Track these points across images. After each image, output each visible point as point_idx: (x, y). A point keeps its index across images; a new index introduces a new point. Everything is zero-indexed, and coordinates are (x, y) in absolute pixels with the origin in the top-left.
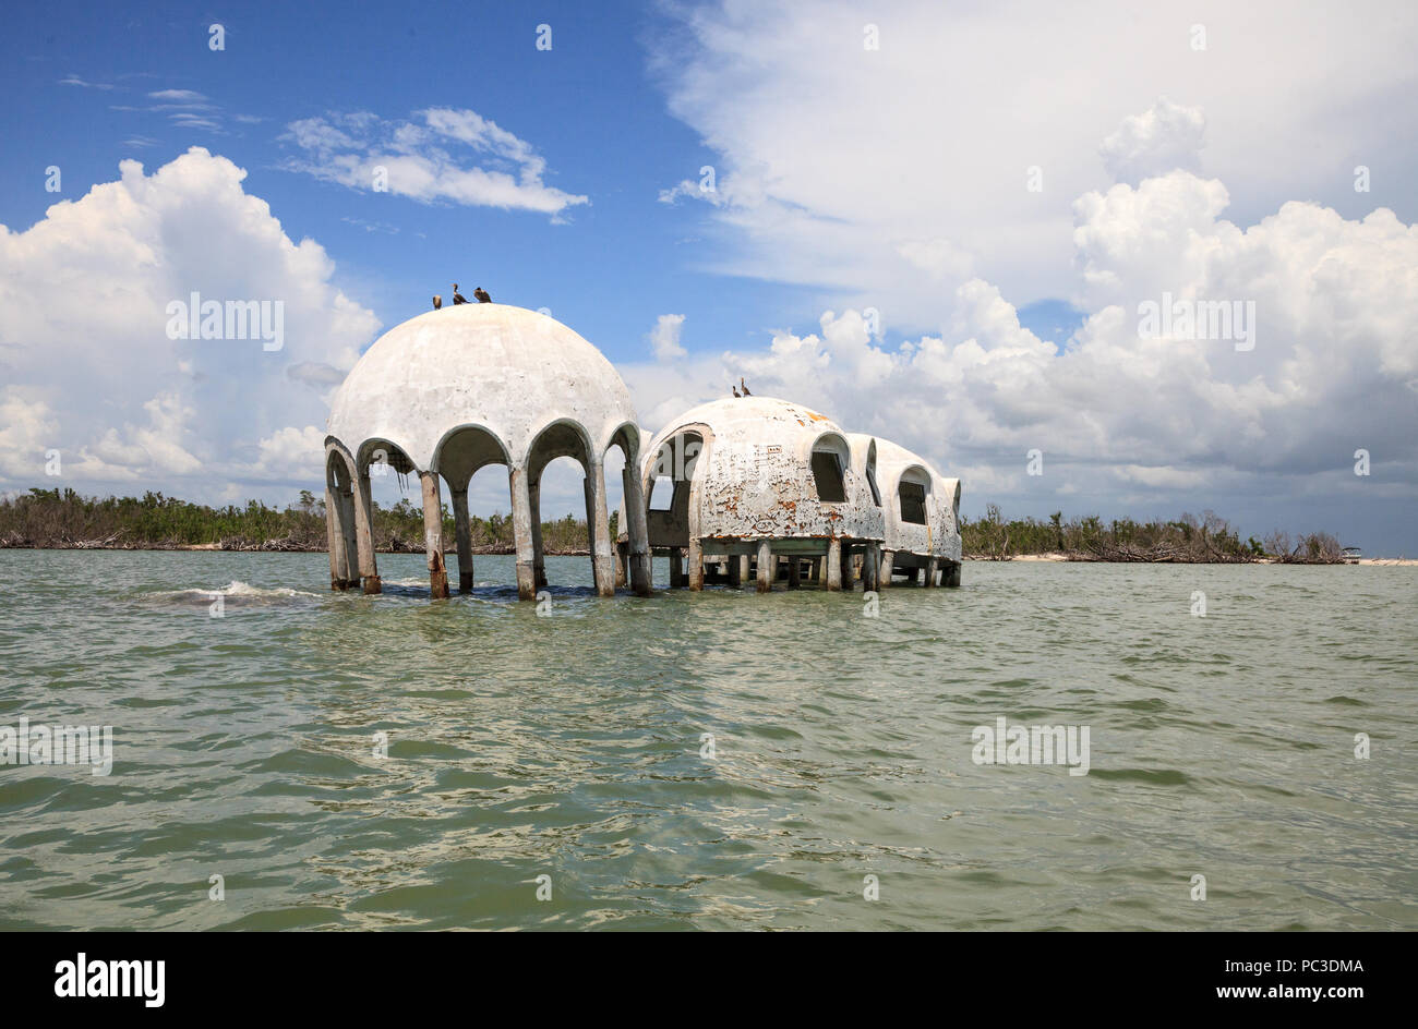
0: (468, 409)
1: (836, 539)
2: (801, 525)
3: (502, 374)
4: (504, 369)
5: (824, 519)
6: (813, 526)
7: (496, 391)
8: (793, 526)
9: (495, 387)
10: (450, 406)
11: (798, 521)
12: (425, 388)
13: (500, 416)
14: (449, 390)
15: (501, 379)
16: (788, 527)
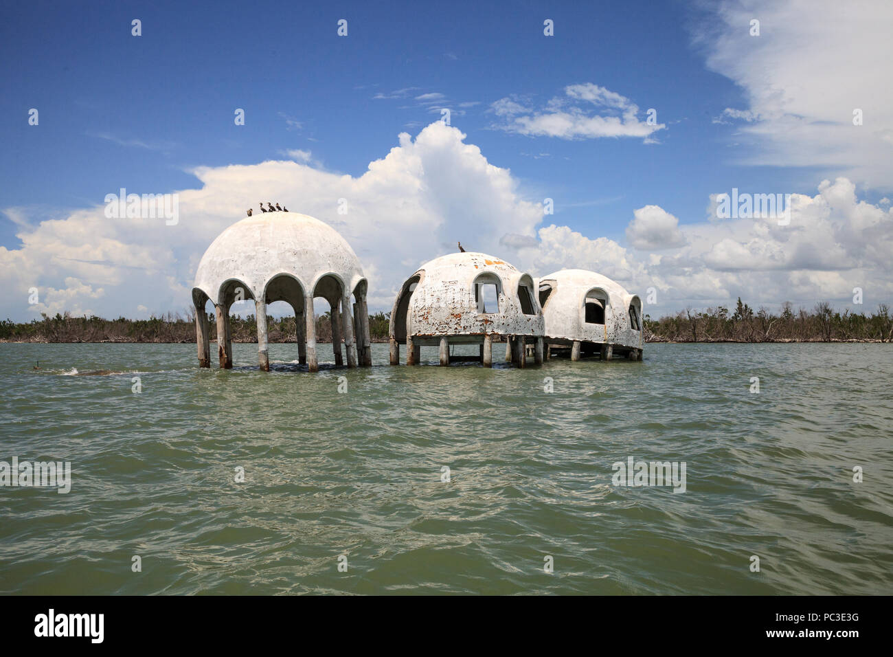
0: (236, 270)
1: (488, 335)
2: (464, 327)
3: (255, 250)
4: (256, 248)
5: (479, 323)
6: (472, 327)
7: (250, 260)
8: (459, 328)
9: (250, 258)
10: (228, 269)
11: (462, 325)
12: (219, 260)
13: (250, 274)
14: (228, 261)
15: (254, 253)
16: (456, 328)
